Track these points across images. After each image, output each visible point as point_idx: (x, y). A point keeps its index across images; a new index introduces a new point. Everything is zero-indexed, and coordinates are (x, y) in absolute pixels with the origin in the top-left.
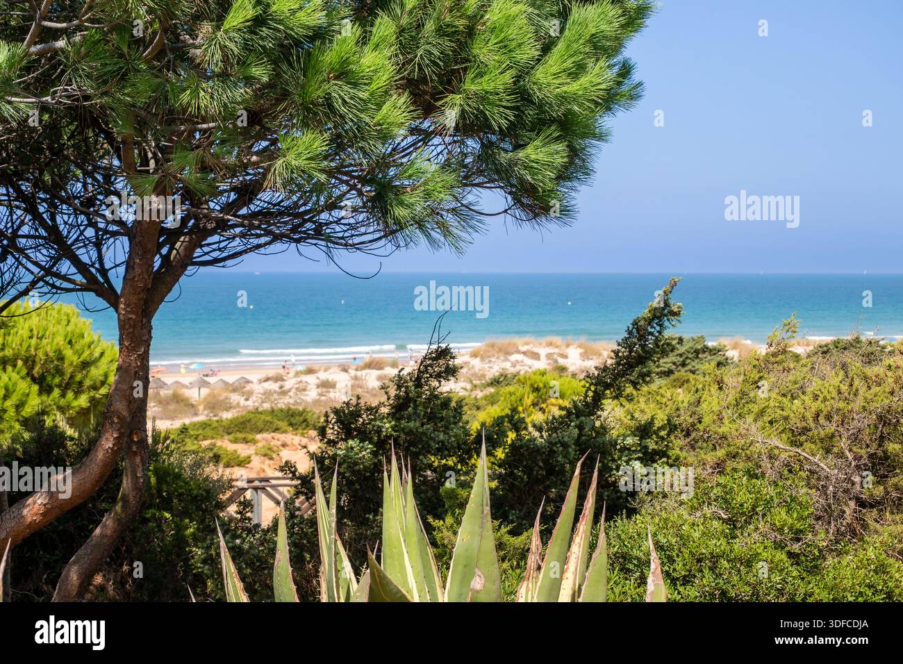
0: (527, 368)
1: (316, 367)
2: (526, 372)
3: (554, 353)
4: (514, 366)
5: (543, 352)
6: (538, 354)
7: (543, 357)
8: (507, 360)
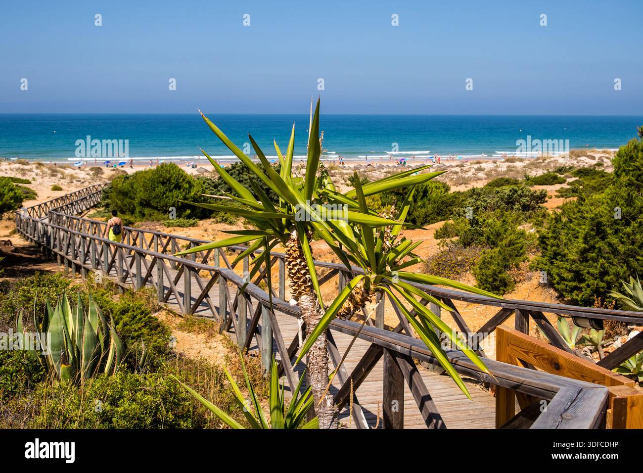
0: (585, 164)
1: (482, 161)
2: (584, 166)
3: (602, 157)
4: (578, 163)
5: (597, 156)
6: (594, 157)
7: (597, 158)
8: (576, 159)
